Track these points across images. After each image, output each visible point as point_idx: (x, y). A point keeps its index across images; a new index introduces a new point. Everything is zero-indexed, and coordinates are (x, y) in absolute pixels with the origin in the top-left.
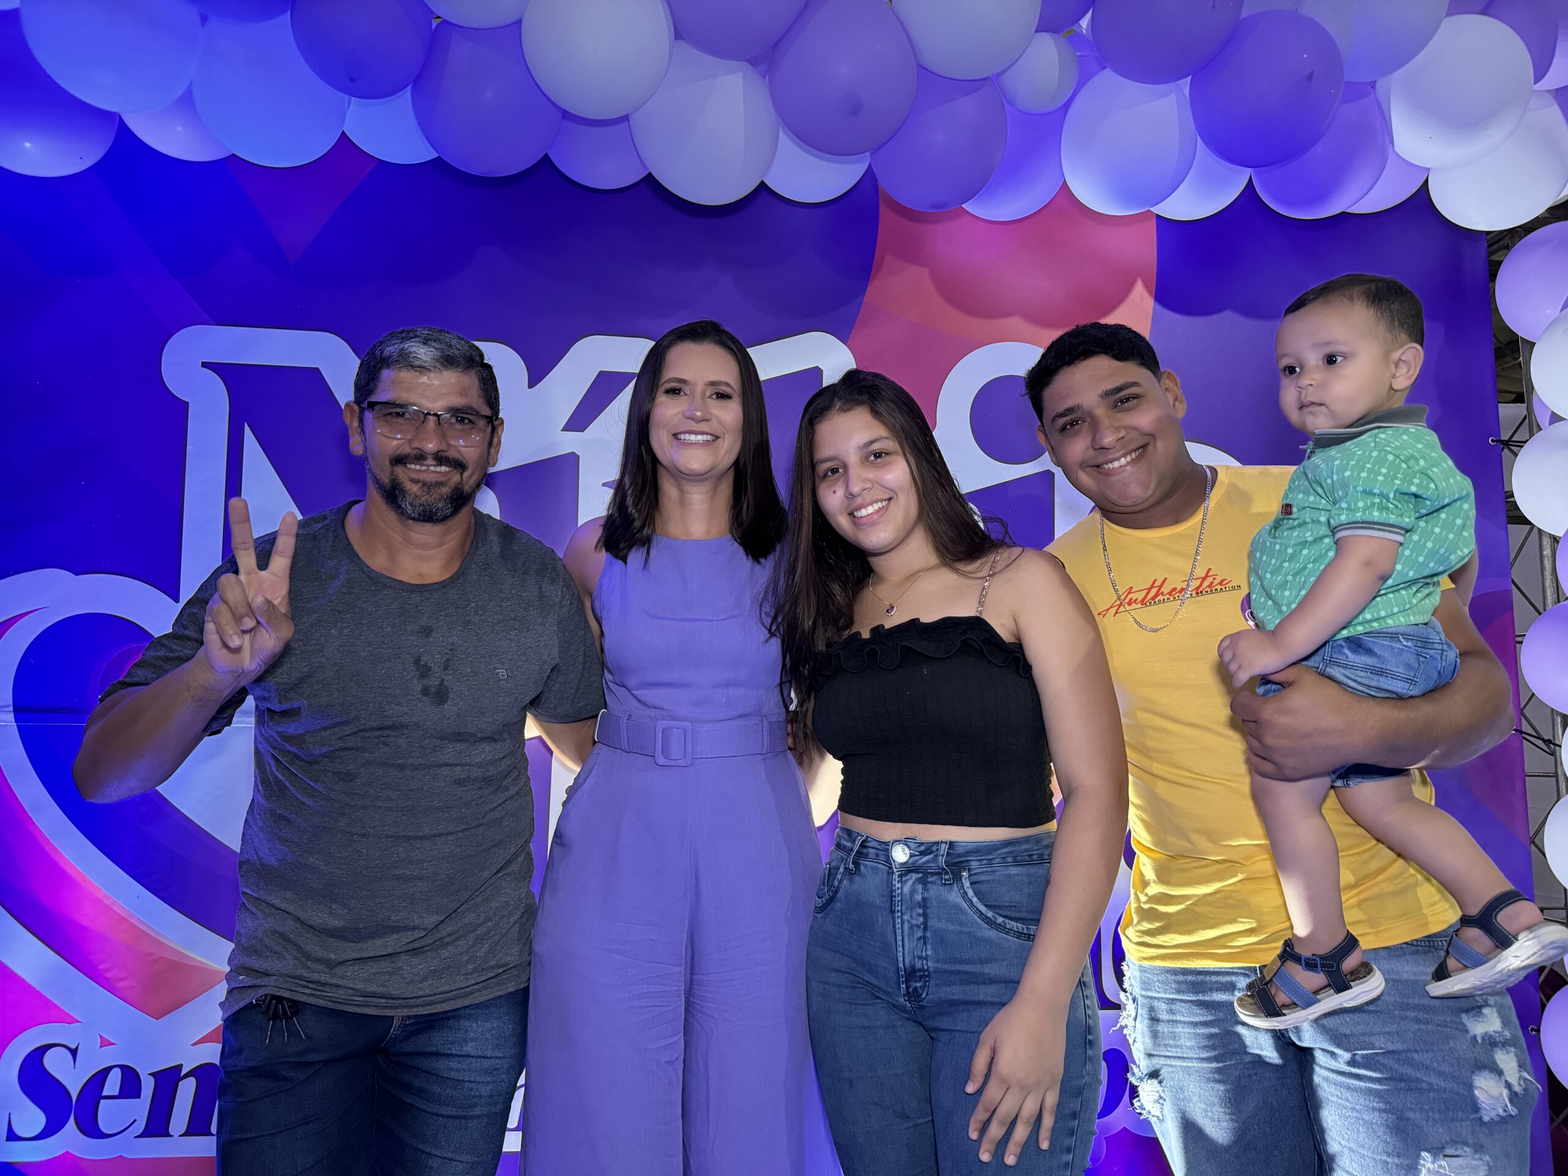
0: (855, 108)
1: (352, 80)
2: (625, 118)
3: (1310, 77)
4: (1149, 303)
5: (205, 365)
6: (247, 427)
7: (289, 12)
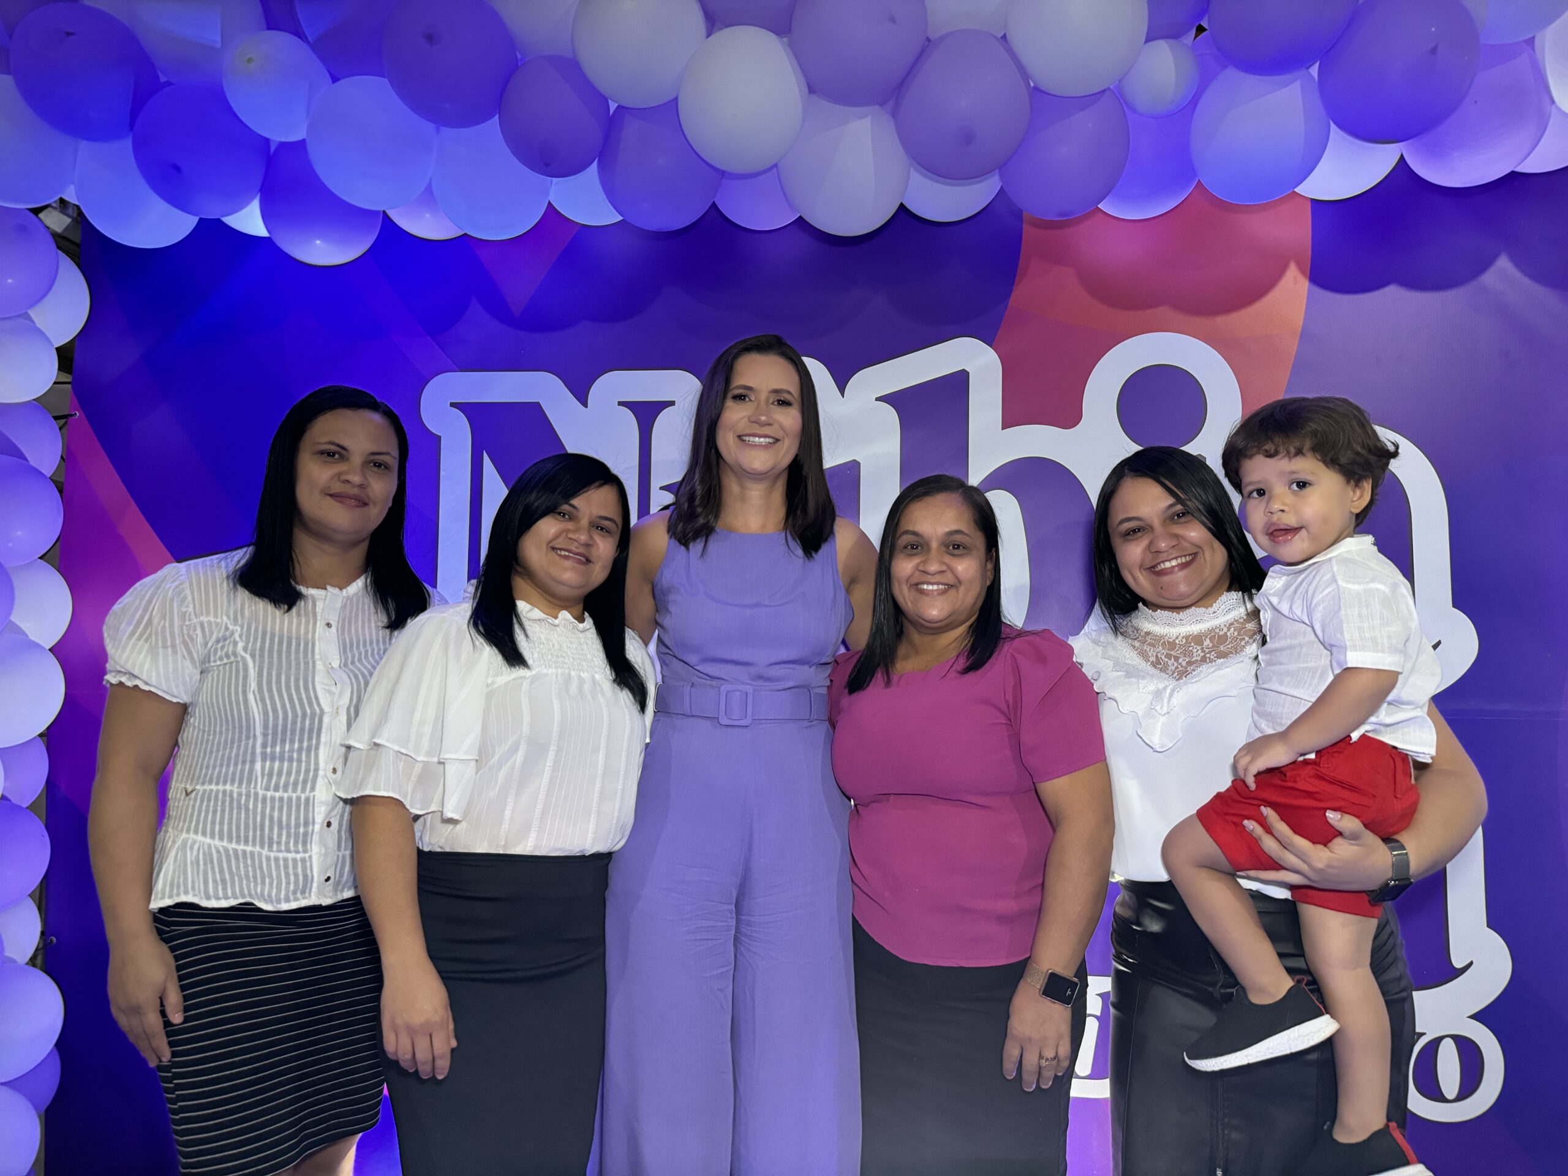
0: (968, 138)
1: (547, 165)
2: (775, 166)
3: (1434, 51)
4: (1304, 284)
5: (453, 405)
6: (485, 453)
7: (497, 116)
